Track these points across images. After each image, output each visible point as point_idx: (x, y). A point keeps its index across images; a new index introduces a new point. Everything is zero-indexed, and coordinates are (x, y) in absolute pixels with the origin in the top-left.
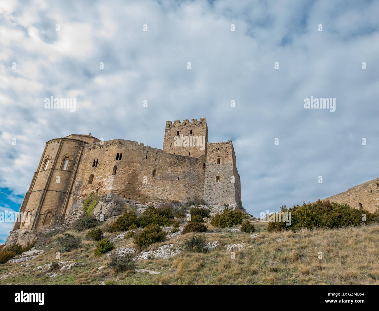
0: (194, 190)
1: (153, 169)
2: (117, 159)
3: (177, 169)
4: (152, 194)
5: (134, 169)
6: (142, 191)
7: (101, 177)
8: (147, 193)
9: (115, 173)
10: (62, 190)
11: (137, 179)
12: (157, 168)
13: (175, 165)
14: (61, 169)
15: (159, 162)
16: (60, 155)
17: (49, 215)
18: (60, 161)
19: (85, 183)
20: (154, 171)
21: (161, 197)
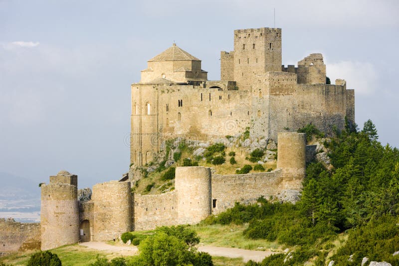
0: (245, 123)
1: (209, 109)
2: (179, 106)
3: (229, 105)
4: (211, 132)
5: (194, 113)
6: (203, 132)
7: (172, 121)
8: (206, 133)
9: (179, 119)
10: (151, 132)
11: (197, 121)
12: (212, 108)
13: (227, 102)
14: (146, 114)
15: (213, 102)
16: (142, 101)
17: (148, 153)
18: (143, 106)
19: (164, 126)
20: (211, 112)
21: (218, 134)
